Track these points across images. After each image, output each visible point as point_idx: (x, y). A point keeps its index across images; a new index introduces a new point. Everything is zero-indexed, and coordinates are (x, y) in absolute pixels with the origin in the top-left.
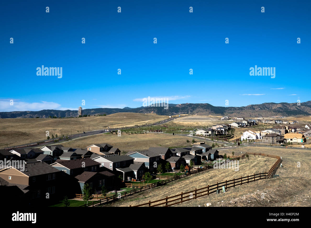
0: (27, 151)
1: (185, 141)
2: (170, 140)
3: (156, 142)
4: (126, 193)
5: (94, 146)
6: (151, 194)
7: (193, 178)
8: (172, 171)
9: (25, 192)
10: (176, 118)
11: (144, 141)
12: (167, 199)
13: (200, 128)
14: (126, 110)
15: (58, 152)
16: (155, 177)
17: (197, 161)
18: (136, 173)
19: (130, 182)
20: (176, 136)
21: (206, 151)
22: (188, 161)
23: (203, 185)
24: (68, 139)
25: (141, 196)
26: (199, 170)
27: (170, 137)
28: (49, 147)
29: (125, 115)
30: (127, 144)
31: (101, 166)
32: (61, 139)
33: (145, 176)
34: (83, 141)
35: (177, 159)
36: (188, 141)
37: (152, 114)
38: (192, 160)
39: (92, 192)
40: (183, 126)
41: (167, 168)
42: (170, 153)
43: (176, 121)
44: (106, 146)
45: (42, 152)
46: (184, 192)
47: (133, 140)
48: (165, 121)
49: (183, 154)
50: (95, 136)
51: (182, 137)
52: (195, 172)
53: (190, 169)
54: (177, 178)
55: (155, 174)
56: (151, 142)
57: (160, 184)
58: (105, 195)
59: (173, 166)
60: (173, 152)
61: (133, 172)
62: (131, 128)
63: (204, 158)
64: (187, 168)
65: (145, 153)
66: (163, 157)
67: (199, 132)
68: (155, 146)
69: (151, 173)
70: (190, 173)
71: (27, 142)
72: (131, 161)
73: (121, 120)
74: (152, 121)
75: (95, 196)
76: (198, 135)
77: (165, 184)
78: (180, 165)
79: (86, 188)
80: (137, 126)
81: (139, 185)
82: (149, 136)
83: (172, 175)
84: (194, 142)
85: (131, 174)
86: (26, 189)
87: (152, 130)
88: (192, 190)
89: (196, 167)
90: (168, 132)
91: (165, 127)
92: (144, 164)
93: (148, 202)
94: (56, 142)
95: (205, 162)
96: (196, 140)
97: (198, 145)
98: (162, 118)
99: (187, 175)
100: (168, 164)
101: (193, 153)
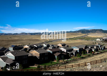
0: (39, 45)
1: (92, 43)
2: (86, 42)
3: (81, 43)
4: (71, 60)
5: (60, 44)
6: (79, 61)
7: (95, 56)
8: (87, 53)
9: (39, 58)
10: (89, 34)
11: (77, 43)
12: (85, 63)
13: (98, 38)
14: (71, 32)
15: (48, 46)
16: (81, 55)
17: (97, 50)
18: (74, 54)
19: (72, 57)
20: (89, 41)
21: (100, 47)
22: (93, 50)
23: (99, 59)
24: (51, 41)
25: (76, 62)
26: (98, 54)
27: (87, 41)
28: (45, 44)
29: (70, 34)
30: (71, 44)
31: (62, 51)
32: (49, 42)
33: (77, 55)
34: (56, 42)
35: (89, 49)
36: (93, 43)
37: (80, 33)
38: (95, 50)
39: (59, 59)
40: (92, 37)
41: (85, 52)
42: (86, 47)
43: (89, 36)
44: (64, 44)
45: (43, 46)
46: (92, 61)
47: (73, 42)
48: (85, 36)
49: (91, 48)
50: (60, 41)
51: (91, 41)
52: (96, 54)
53: (94, 53)
54: (89, 56)
55: (81, 54)
56: (80, 43)
57: (83, 58)
58: (64, 61)
59: (88, 52)
60: (88, 47)
61: (73, 53)
62: (72, 38)
63: (100, 49)
64: (93, 52)
65: (78, 47)
66: (84, 49)
67: (97, 40)
68: (81, 44)
69: (80, 54)
70: (94, 54)
71: (39, 42)
72: (73, 50)
73: (69, 35)
74: (80, 36)
75: (60, 61)
76: (97, 41)
77: (84, 58)
78: (90, 51)
79: (58, 58)
80: (75, 38)
81: (75, 58)
82: (79, 41)
83: (87, 55)
84: (96, 43)
85: (72, 54)
86: (39, 57)
87: (80, 39)
88: (95, 60)
89: (97, 52)
90: (85, 39)
91: (85, 38)
92: (77, 51)
93: (79, 64)
94: (48, 42)
95: (100, 51)
96: (96, 42)
97: (97, 44)
98: (84, 35)
99: (93, 55)
100: (86, 51)
101: (95, 47)
